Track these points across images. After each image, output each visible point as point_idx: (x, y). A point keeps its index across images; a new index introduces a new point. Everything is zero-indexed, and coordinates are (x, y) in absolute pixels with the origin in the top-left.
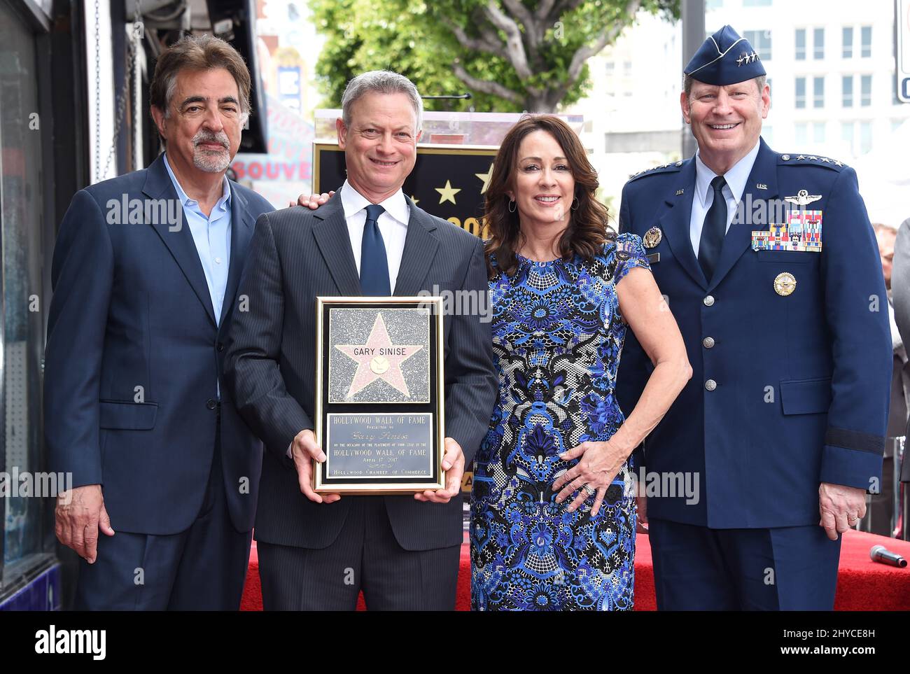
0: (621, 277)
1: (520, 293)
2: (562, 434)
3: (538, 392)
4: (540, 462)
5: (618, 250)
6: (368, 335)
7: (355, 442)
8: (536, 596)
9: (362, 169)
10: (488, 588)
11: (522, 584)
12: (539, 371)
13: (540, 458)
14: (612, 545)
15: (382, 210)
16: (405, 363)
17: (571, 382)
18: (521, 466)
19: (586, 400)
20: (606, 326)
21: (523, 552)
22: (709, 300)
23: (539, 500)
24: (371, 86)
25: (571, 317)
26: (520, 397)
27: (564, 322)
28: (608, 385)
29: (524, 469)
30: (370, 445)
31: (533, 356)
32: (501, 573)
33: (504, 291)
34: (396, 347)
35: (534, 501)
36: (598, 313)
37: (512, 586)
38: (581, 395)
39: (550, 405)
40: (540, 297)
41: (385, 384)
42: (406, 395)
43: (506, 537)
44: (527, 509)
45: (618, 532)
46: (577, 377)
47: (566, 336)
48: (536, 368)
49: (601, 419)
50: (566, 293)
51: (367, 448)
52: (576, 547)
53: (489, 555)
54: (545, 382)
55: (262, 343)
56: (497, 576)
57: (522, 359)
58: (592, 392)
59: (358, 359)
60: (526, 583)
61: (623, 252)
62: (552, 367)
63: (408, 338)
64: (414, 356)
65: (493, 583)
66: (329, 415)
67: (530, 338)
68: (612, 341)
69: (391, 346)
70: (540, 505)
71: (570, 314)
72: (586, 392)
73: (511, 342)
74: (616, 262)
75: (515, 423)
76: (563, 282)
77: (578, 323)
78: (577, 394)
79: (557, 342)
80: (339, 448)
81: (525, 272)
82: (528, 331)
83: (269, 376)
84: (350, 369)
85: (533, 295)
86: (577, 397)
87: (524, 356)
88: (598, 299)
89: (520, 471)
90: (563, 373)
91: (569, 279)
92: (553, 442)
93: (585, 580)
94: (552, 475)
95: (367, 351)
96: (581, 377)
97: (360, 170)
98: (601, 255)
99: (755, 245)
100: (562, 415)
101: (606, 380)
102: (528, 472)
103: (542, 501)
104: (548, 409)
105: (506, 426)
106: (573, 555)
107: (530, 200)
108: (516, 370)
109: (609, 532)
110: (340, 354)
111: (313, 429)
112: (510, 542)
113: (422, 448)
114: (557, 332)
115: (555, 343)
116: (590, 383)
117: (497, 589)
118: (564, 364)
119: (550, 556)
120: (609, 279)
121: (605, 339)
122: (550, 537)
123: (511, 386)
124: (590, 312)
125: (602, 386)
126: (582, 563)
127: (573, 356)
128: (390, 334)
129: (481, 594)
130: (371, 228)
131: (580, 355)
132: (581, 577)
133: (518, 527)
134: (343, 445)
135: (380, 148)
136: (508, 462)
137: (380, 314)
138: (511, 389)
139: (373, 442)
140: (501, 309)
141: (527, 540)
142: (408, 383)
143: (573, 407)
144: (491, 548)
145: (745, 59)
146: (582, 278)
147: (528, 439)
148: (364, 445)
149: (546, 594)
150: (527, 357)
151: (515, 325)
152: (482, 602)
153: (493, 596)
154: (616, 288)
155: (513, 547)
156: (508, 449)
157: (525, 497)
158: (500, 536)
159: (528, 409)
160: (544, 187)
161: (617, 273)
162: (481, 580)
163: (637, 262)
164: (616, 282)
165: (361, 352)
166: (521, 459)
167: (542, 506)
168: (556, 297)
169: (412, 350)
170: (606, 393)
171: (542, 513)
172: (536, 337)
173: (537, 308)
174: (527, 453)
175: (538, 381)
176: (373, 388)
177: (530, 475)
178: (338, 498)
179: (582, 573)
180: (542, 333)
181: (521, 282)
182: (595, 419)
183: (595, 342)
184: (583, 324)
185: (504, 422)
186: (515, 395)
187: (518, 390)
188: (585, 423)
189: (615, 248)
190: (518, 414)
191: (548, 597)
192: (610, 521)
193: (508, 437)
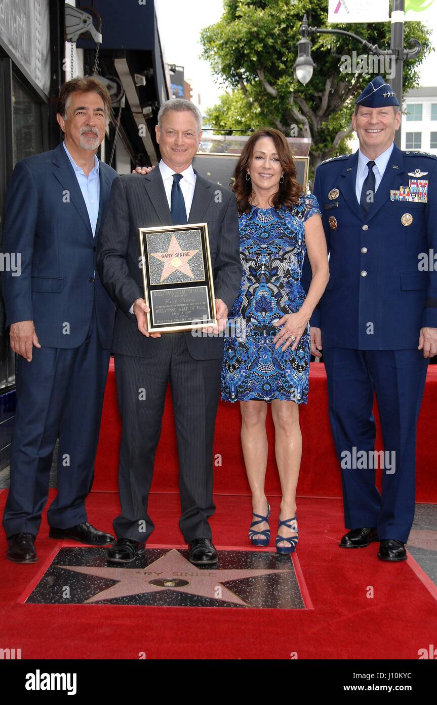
0: (308, 218)
1: (253, 225)
2: (276, 301)
3: (263, 279)
4: (264, 316)
5: (307, 203)
6: (168, 247)
7: (167, 305)
8: (263, 385)
9: (168, 154)
10: (237, 383)
11: (256, 379)
12: (263, 267)
13: (264, 313)
14: (303, 358)
15: (182, 177)
16: (190, 260)
17: (280, 273)
18: (253, 318)
19: (288, 282)
20: (300, 244)
21: (256, 362)
22: (365, 227)
23: (263, 335)
24: (171, 107)
25: (282, 238)
26: (252, 281)
27: (277, 241)
28: (298, 275)
29: (255, 319)
30: (175, 306)
31: (260, 258)
32: (244, 374)
33: (244, 223)
34: (184, 252)
35: (261, 335)
36: (296, 236)
37: (251, 381)
38: (286, 280)
39: (269, 285)
40: (264, 227)
41: (180, 272)
42: (192, 277)
43: (246, 355)
44: (257, 340)
45: (305, 352)
46: (284, 271)
47: (279, 248)
48: (262, 265)
49: (295, 293)
50: (279, 225)
51: (173, 307)
52: (284, 358)
53: (237, 365)
54: (267, 273)
55: (118, 247)
56: (242, 376)
57: (254, 260)
58: (291, 278)
59: (164, 260)
60: (258, 379)
61: (309, 205)
62: (271, 265)
63: (190, 247)
64: (194, 256)
65: (239, 380)
66: (151, 291)
67: (259, 249)
68: (301, 252)
69: (181, 252)
70: (264, 337)
71: (281, 236)
72: (288, 278)
73: (248, 250)
74: (305, 209)
75: (249, 295)
76: (276, 219)
77: (285, 241)
78: (284, 279)
79: (274, 251)
80: (158, 309)
81: (256, 212)
82: (258, 244)
83: (122, 268)
84: (161, 266)
85: (260, 226)
86: (283, 281)
87: (255, 258)
88: (296, 229)
89: (253, 320)
90: (277, 268)
91: (280, 218)
92: (271, 304)
93: (289, 376)
94: (270, 322)
95: (169, 256)
96: (286, 270)
97: (167, 155)
98: (297, 206)
99: (392, 197)
100: (276, 290)
101: (298, 273)
102: (257, 320)
103: (265, 335)
104: (268, 287)
105: (244, 297)
106: (283, 363)
107: (256, 175)
108: (250, 267)
109: (301, 351)
110: (154, 258)
111: (144, 298)
112: (248, 357)
113: (204, 305)
114: (274, 245)
115: (272, 252)
116: (290, 274)
117: (242, 383)
118: (277, 263)
119: (270, 364)
120: (302, 218)
121: (299, 251)
122: (270, 354)
123: (247, 275)
124: (292, 235)
125: (295, 276)
126: (288, 366)
127: (282, 260)
128: (180, 245)
129: (233, 386)
130: (176, 187)
131: (285, 259)
132: (287, 374)
133: (253, 349)
134: (160, 307)
135: (176, 142)
136: (246, 315)
137: (174, 235)
138: (247, 277)
139: (177, 304)
140: (242, 233)
141: (258, 356)
142: (192, 271)
143: (282, 286)
144: (238, 361)
145: (388, 95)
146: (287, 217)
147: (257, 303)
148: (172, 306)
149: (269, 384)
150: (257, 259)
151: (251, 241)
152: (233, 390)
153: (240, 387)
154: (305, 224)
155: (250, 360)
156: (245, 309)
157: (256, 334)
158: (243, 354)
159: (257, 287)
160: (264, 168)
161: (305, 216)
162: (232, 379)
163: (316, 211)
164: (305, 221)
165: (166, 256)
166: (253, 314)
167: (265, 338)
168: (273, 227)
169: (193, 253)
170: (297, 280)
171: (265, 341)
172: (262, 248)
173: (263, 232)
174: (256, 311)
175: (263, 272)
176: (174, 275)
177: (258, 321)
178: (159, 336)
179: (287, 372)
180: (266, 246)
181: (253, 218)
182: (292, 292)
183: (294, 252)
184: (288, 242)
185: (243, 295)
186: (249, 280)
187: (251, 277)
188: (287, 295)
189: (305, 202)
190: (251, 290)
191: (270, 385)
192: (302, 346)
193: (245, 302)
